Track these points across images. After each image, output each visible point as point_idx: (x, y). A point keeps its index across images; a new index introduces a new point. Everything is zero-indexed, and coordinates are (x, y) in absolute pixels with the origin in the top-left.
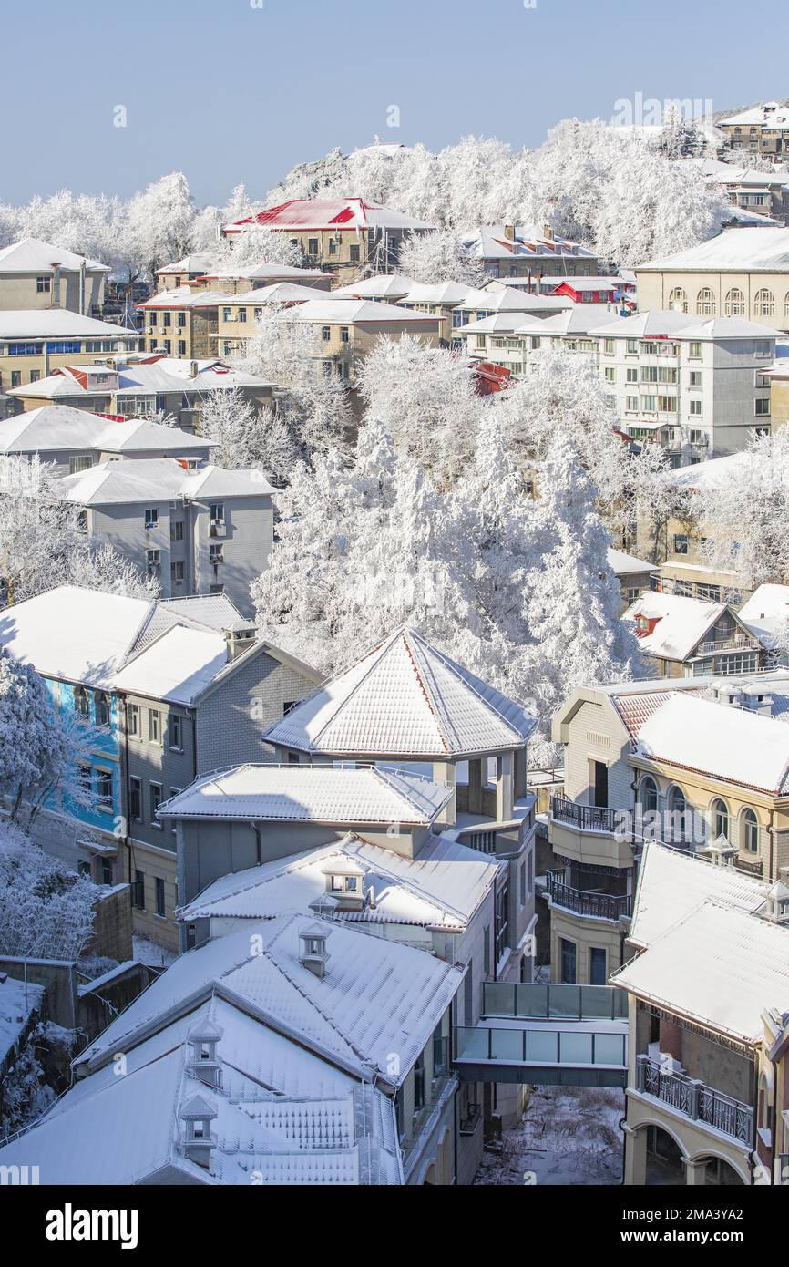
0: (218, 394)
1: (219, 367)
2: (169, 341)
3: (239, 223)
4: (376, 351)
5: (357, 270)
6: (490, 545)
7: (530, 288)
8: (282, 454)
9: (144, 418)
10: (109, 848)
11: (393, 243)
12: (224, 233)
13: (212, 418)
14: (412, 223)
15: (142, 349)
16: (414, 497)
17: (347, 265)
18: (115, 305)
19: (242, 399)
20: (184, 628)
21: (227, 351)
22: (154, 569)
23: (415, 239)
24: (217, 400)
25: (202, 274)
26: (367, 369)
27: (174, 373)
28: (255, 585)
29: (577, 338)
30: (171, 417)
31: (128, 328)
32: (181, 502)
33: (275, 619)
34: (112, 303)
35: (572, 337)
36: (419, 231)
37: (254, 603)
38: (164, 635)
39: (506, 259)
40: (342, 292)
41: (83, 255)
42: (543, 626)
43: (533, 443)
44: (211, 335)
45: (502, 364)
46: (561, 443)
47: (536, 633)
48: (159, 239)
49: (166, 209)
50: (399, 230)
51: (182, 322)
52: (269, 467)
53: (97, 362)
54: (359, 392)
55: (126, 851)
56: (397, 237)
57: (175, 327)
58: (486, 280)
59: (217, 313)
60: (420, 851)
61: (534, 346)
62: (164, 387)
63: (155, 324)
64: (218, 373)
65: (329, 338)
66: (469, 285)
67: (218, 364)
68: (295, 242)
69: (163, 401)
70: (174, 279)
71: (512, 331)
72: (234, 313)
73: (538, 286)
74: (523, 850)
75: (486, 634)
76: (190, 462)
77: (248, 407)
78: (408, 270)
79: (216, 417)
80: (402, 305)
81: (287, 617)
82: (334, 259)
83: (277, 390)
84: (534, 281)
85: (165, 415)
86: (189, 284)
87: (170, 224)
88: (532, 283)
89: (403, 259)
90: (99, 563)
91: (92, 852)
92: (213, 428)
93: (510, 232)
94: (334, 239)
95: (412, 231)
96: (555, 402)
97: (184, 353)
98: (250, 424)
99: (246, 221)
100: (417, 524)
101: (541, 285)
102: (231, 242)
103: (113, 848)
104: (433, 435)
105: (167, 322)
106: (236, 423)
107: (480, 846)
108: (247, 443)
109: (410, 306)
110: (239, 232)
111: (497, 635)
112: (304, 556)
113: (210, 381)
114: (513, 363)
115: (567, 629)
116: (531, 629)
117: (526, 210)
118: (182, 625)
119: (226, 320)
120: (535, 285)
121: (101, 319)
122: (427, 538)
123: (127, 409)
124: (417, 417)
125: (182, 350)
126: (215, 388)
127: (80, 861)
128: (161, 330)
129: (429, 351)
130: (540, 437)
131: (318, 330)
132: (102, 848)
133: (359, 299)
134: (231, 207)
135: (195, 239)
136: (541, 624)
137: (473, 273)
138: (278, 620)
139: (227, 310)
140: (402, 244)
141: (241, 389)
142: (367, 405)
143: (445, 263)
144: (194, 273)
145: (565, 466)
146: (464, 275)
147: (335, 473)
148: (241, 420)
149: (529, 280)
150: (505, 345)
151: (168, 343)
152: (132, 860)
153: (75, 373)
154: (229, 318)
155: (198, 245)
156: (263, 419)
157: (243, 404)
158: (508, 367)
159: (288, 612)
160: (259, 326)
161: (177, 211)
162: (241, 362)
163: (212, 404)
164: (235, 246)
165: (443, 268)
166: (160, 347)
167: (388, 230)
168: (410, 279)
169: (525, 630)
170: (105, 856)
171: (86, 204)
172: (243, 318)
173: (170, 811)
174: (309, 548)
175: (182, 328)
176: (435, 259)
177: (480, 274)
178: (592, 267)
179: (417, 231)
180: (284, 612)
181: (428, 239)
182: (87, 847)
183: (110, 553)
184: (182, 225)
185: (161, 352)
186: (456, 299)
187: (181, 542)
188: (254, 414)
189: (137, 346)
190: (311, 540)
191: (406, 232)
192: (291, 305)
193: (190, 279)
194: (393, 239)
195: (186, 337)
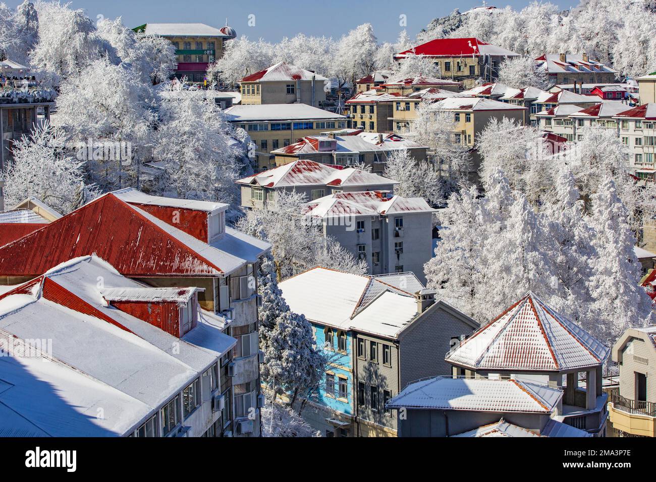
0: (396, 153)
1: (395, 138)
2: (364, 122)
3: (404, 53)
4: (488, 127)
5: (473, 81)
6: (566, 243)
7: (576, 91)
8: (434, 188)
9: (353, 167)
10: (346, 424)
11: (495, 65)
12: (396, 59)
13: (392, 167)
14: (506, 52)
15: (349, 127)
16: (522, 215)
17: (468, 77)
18: (331, 101)
19: (409, 156)
20: (390, 293)
21: (399, 128)
22: (362, 256)
23: (508, 62)
24: (395, 156)
25: (382, 82)
26: (483, 138)
27: (369, 141)
28: (426, 266)
29: (606, 120)
30: (369, 167)
31: (340, 114)
32: (378, 217)
33: (438, 286)
34: (329, 100)
35: (603, 119)
36: (510, 57)
37: (426, 277)
38: (379, 297)
39: (561, 73)
40: (465, 93)
41: (313, 72)
42: (598, 290)
43: (582, 182)
44: (388, 118)
45: (560, 135)
46: (606, 182)
47: (595, 295)
48: (357, 62)
49: (361, 45)
50: (497, 57)
51: (372, 111)
52: (426, 195)
53: (323, 135)
54: (478, 151)
55: (356, 425)
56: (497, 60)
57: (367, 114)
58: (550, 86)
59: (393, 105)
60: (544, 428)
61: (580, 125)
62: (364, 149)
63: (356, 112)
64: (394, 141)
65: (459, 120)
66: (540, 88)
67: (395, 136)
68: (437, 64)
69: (362, 157)
70: (366, 86)
71: (567, 116)
72: (403, 105)
73: (580, 89)
74: (601, 427)
75: (564, 296)
76: (382, 193)
77: (413, 161)
78: (504, 80)
79: (394, 166)
80: (501, 101)
81: (446, 285)
82: (460, 74)
83: (429, 150)
84: (578, 86)
85: (365, 166)
86: (375, 88)
87: (363, 53)
88: (577, 87)
89: (501, 73)
90: (332, 253)
91: (335, 425)
92: (394, 172)
93: (563, 57)
94: (460, 62)
95: (506, 57)
96: (595, 157)
97: (373, 129)
98: (414, 170)
99: (408, 51)
100: (524, 231)
101: (582, 89)
102: (399, 64)
103: (348, 424)
104: (523, 177)
105: (363, 111)
106: (406, 170)
107: (576, 424)
108: (413, 182)
109: (506, 101)
110: (404, 58)
111: (571, 297)
112: (456, 249)
113: (390, 145)
114: (567, 135)
115: (613, 292)
116: (591, 292)
117: (572, 45)
118: (389, 291)
119: (398, 109)
120: (578, 89)
121: (323, 109)
122: (530, 239)
123: (343, 161)
124: (513, 166)
125: (372, 127)
126: (394, 149)
127: (327, 431)
128: (359, 116)
129: (519, 127)
130: (586, 178)
131: (453, 116)
132: (341, 423)
133: (476, 97)
134: (399, 43)
135: (378, 62)
136: (597, 290)
137: (542, 81)
138: (440, 287)
139: (398, 103)
140: (500, 65)
141: (409, 150)
142: (483, 159)
143: (526, 76)
144: (378, 82)
145: (609, 196)
146: (536, 82)
147: (474, 200)
148: (409, 168)
149: (575, 86)
150: (562, 124)
151: (363, 123)
152: (360, 431)
153: (311, 141)
154: (400, 108)
155: (379, 66)
156: (422, 168)
157: (410, 159)
158: (565, 137)
159: (446, 282)
160: (418, 113)
161: (367, 46)
162: (407, 134)
163: (392, 159)
164: (402, 66)
165: (524, 79)
166: (359, 125)
167: (492, 56)
168: (505, 85)
169: (587, 293)
170: (343, 428)
171: (314, 42)
172: (408, 109)
173: (394, 404)
174: (459, 245)
175: (371, 114)
176: (520, 73)
177: (546, 82)
178: (610, 78)
179: (509, 57)
180: (443, 282)
181: (516, 61)
182: (332, 423)
183: (337, 247)
184: (370, 54)
185: (360, 128)
186: (533, 97)
187: (378, 241)
188: (417, 165)
189: (346, 125)
190: (460, 240)
191: (502, 58)
192: (437, 101)
193: (375, 86)
194: (495, 62)
195: (375, 120)
